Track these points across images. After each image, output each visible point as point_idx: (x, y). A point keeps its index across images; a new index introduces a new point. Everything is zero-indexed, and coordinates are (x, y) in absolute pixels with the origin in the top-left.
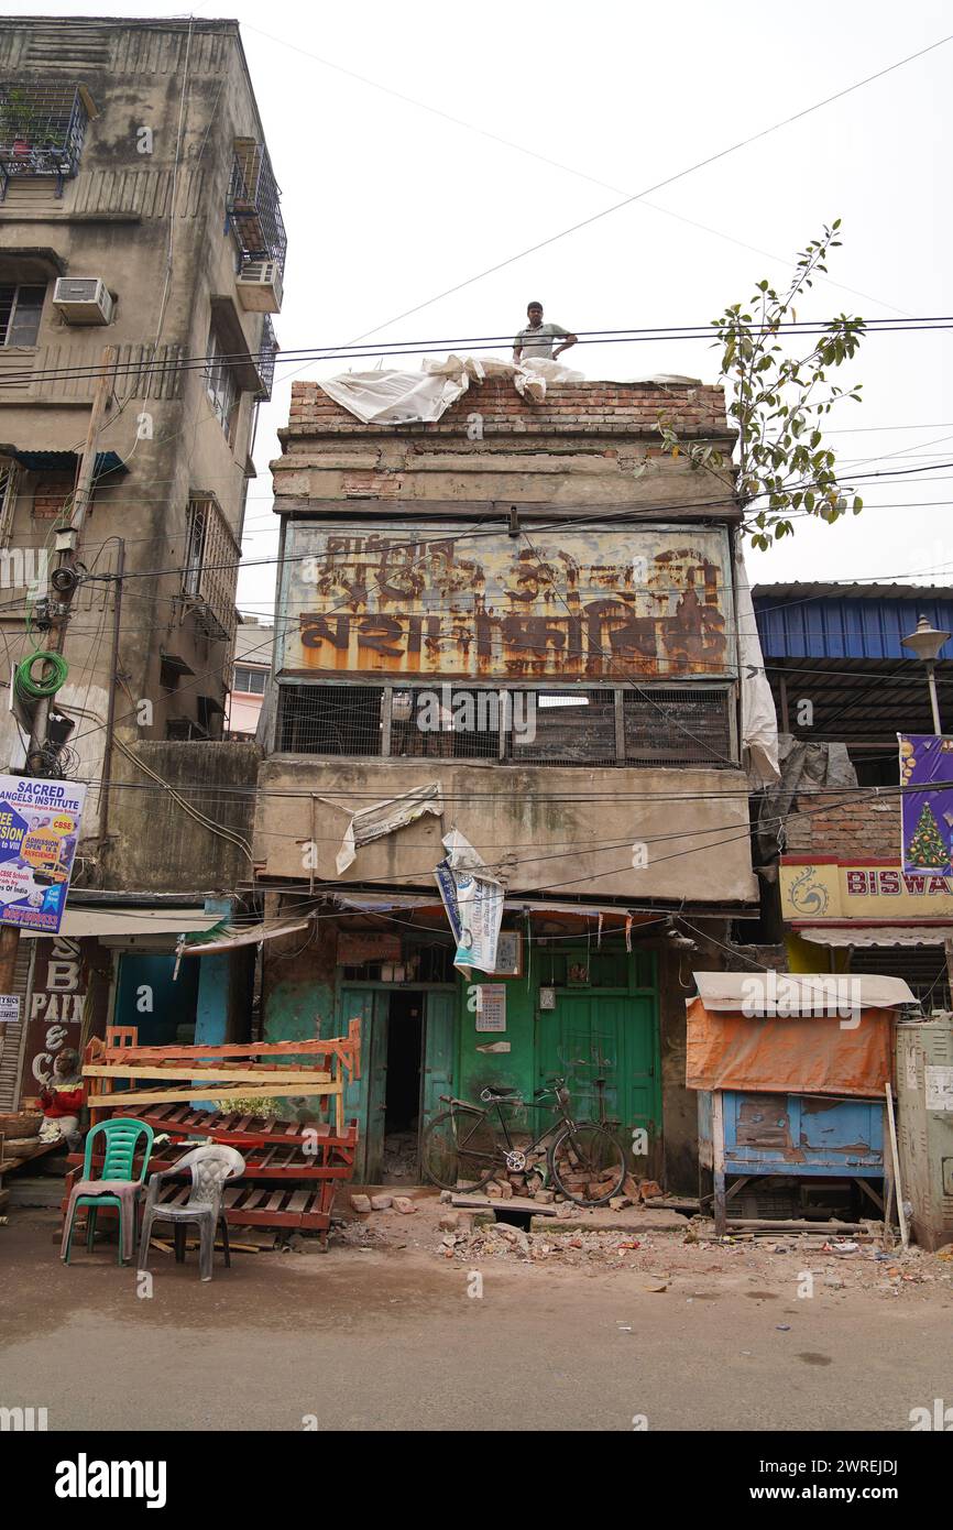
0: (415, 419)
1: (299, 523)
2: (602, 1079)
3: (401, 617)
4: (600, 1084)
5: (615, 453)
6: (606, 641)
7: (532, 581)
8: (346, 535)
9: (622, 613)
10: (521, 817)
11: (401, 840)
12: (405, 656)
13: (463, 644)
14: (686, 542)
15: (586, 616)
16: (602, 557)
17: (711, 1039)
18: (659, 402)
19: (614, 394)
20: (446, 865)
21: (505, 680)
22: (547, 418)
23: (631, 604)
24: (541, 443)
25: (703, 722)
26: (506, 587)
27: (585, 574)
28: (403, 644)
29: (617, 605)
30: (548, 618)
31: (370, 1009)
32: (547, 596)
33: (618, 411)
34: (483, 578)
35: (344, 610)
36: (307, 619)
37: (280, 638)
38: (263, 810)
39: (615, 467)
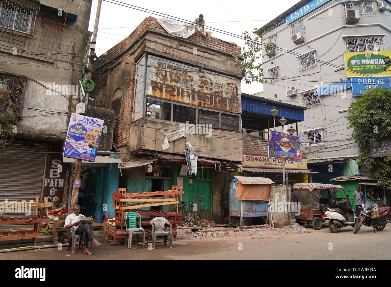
0: (181, 36)
1: (151, 56)
3: (175, 86)
5: (221, 57)
6: (217, 101)
7: (203, 84)
8: (163, 62)
9: (220, 95)
10: (201, 140)
11: (176, 142)
12: (176, 96)
13: (189, 96)
14: (233, 81)
15: (214, 94)
16: (217, 81)
17: (242, 190)
18: (229, 47)
19: (221, 43)
20: (187, 150)
21: (197, 106)
22: (207, 44)
23: (222, 93)
24: (207, 51)
25: (235, 122)
26: (198, 84)
27: (214, 84)
28: (176, 93)
29: (219, 93)
30: (206, 93)
32: (206, 88)
33: (222, 47)
34: (193, 81)
35: (162, 82)
36: (153, 82)
37: (147, 86)
38: (143, 132)
39: (221, 60)
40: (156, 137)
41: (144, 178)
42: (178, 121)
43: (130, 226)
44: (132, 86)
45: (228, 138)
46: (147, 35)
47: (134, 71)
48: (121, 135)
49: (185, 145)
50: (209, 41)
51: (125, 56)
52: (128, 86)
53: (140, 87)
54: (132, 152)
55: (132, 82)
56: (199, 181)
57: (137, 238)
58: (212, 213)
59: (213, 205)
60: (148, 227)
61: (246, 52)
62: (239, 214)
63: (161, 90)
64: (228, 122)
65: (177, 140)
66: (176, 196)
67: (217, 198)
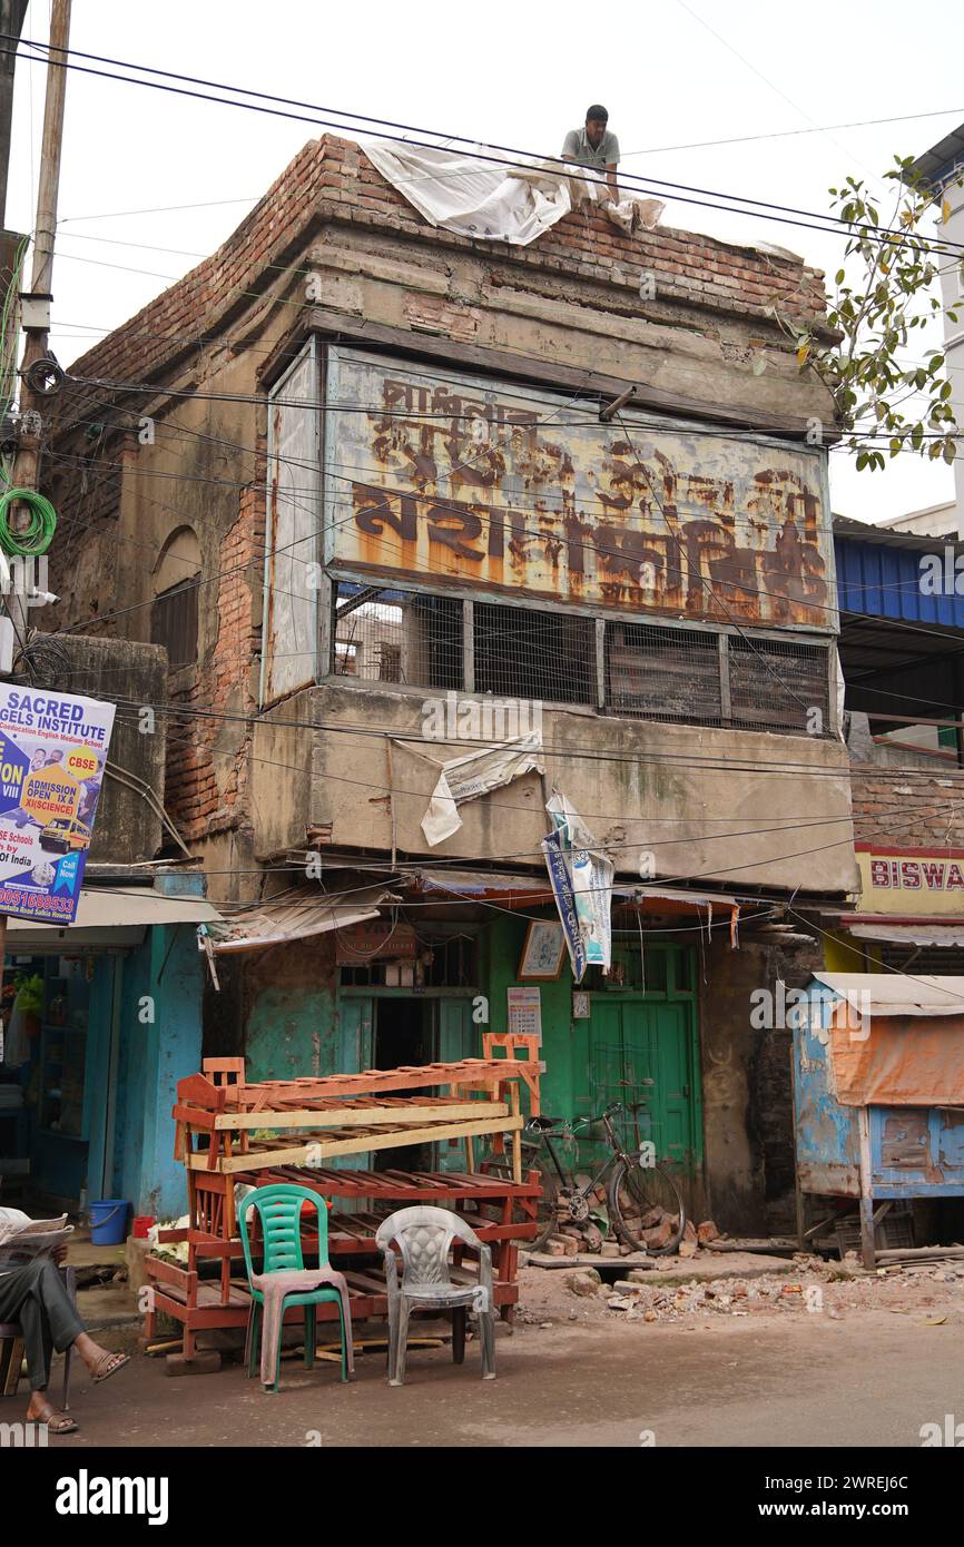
0: (499, 236)
1: (345, 352)
3: (480, 507)
5: (716, 337)
6: (705, 572)
7: (626, 484)
8: (407, 381)
9: (721, 539)
10: (628, 782)
11: (495, 800)
12: (486, 561)
13: (552, 554)
14: (785, 462)
15: (685, 537)
16: (699, 465)
17: (859, 1048)
19: (713, 255)
20: (556, 839)
21: (601, 607)
22: (640, 271)
23: (729, 528)
24: (637, 304)
25: (804, 682)
26: (598, 486)
27: (682, 484)
28: (482, 545)
29: (714, 528)
30: (644, 534)
32: (643, 504)
33: (718, 278)
34: (572, 471)
35: (409, 488)
36: (362, 492)
37: (329, 514)
38: (323, 755)
39: (719, 354)
40: (390, 781)
41: (333, 995)
42: (502, 690)
43: (270, 1260)
44: (252, 516)
45: (769, 768)
46: (317, 239)
47: (259, 437)
48: (206, 771)
49: (541, 815)
50: (646, 250)
51: (206, 359)
52: (232, 519)
53: (292, 521)
54: (265, 863)
55: (252, 495)
56: (622, 1002)
57: (307, 1325)
58: (699, 1175)
59: (708, 1129)
60: (362, 1263)
61: (853, 295)
62: (849, 1180)
63: (407, 532)
64: (764, 682)
65: (499, 790)
66: (504, 1088)
67: (723, 1092)
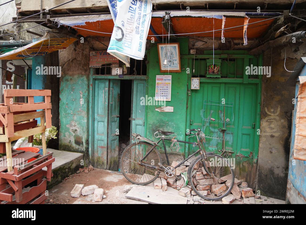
2: (224, 129)
4: (223, 131)
31: (107, 89)
